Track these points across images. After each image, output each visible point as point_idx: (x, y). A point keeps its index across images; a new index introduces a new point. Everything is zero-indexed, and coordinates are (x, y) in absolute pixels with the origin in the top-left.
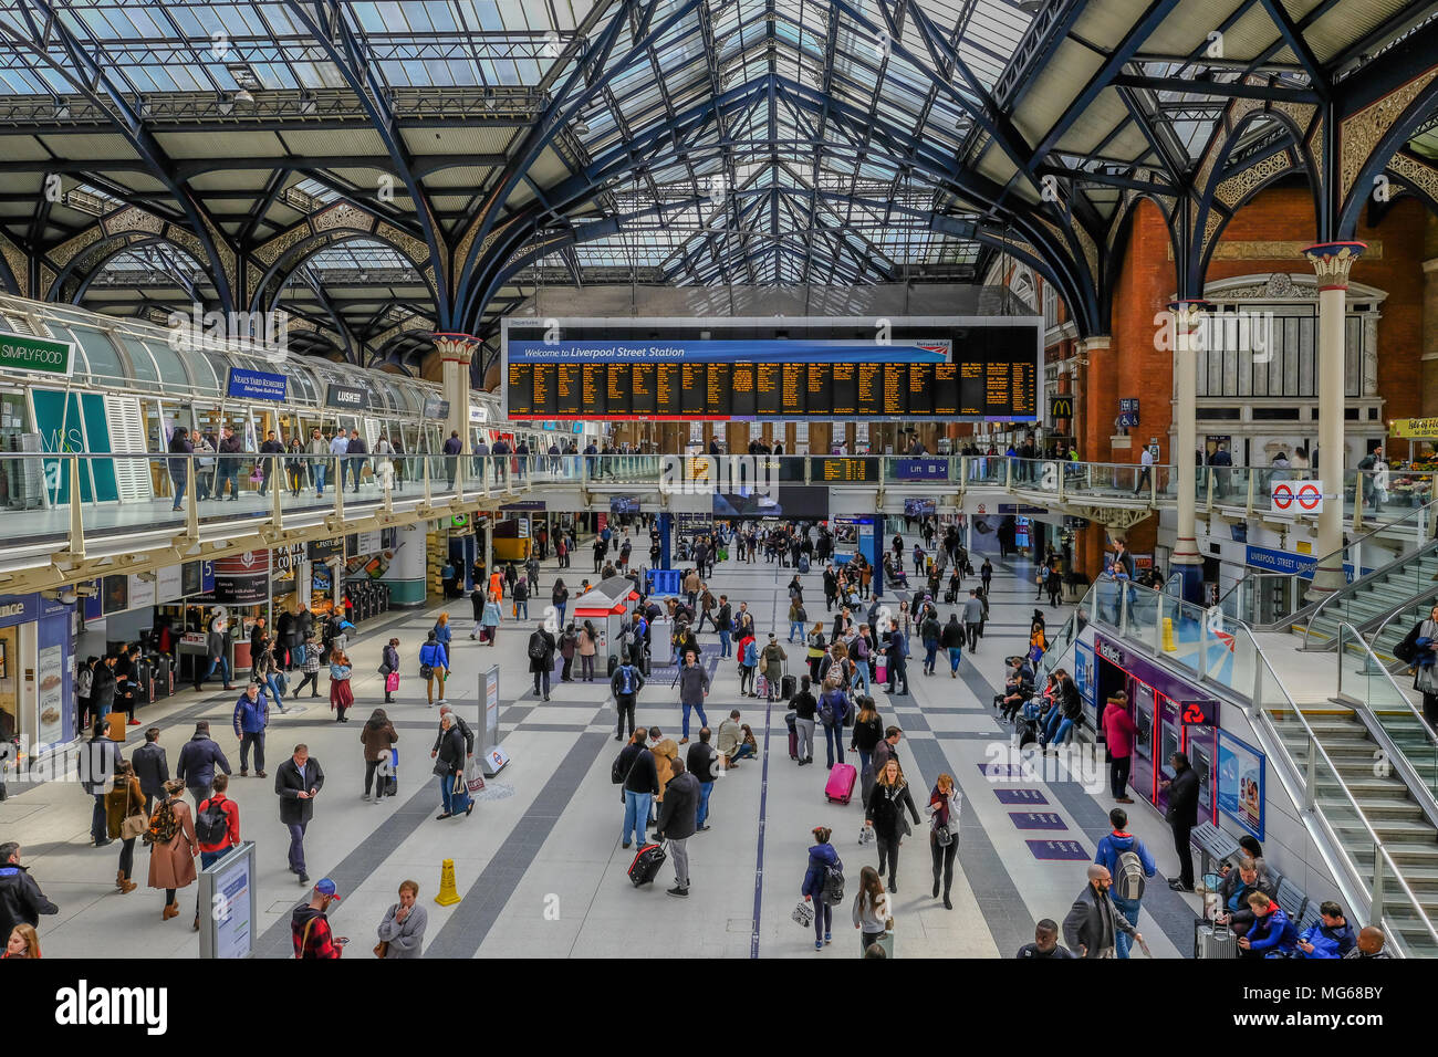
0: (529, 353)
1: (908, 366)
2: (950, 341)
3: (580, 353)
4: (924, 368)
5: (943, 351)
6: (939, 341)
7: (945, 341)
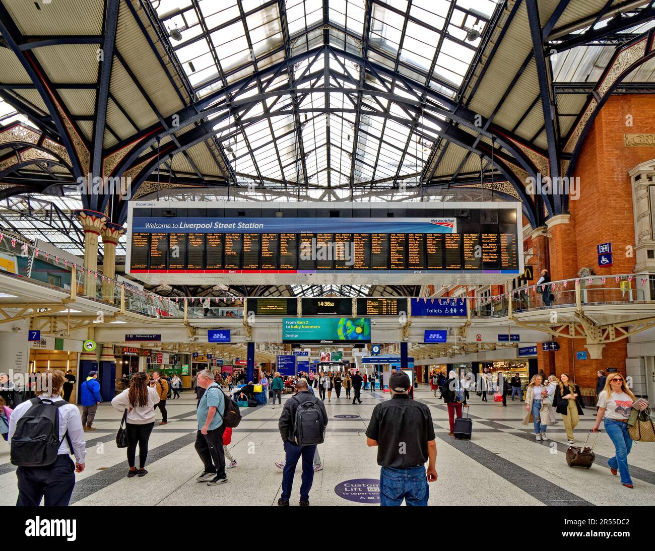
0: (148, 226)
2: (455, 219)
3: (186, 226)
4: (437, 237)
5: (452, 226)
6: (447, 219)
7: (451, 219)
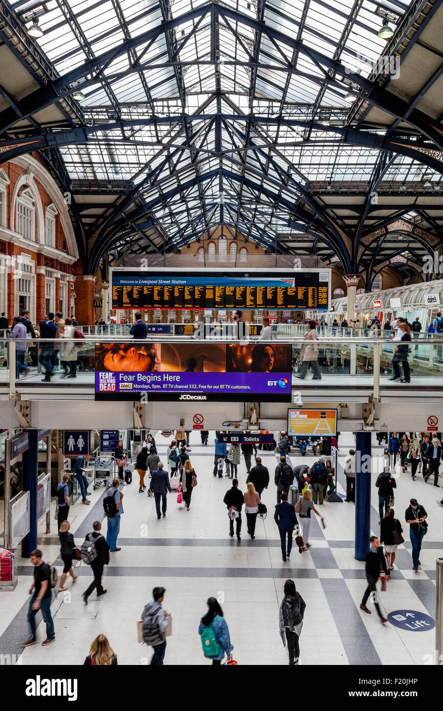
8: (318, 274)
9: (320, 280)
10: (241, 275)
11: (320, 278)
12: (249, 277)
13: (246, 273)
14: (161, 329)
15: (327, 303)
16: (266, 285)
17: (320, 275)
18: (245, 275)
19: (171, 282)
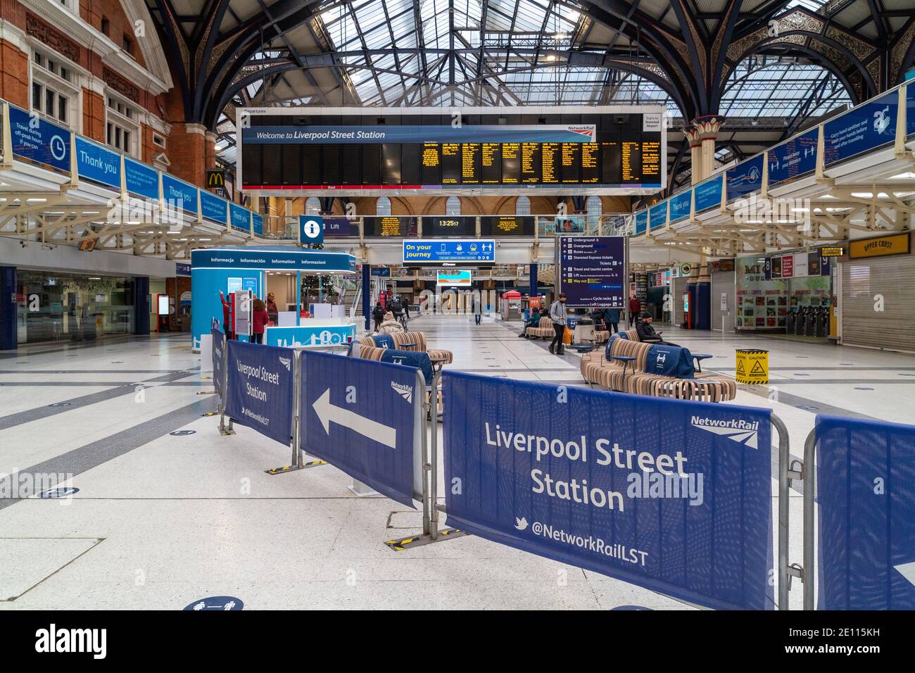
1: (561, 145)
8: (641, 115)
9: (646, 129)
10: (494, 119)
11: (645, 125)
12: (507, 123)
13: (502, 116)
14: (336, 226)
15: (659, 171)
16: (540, 139)
17: (645, 119)
18: (501, 120)
19: (356, 135)
